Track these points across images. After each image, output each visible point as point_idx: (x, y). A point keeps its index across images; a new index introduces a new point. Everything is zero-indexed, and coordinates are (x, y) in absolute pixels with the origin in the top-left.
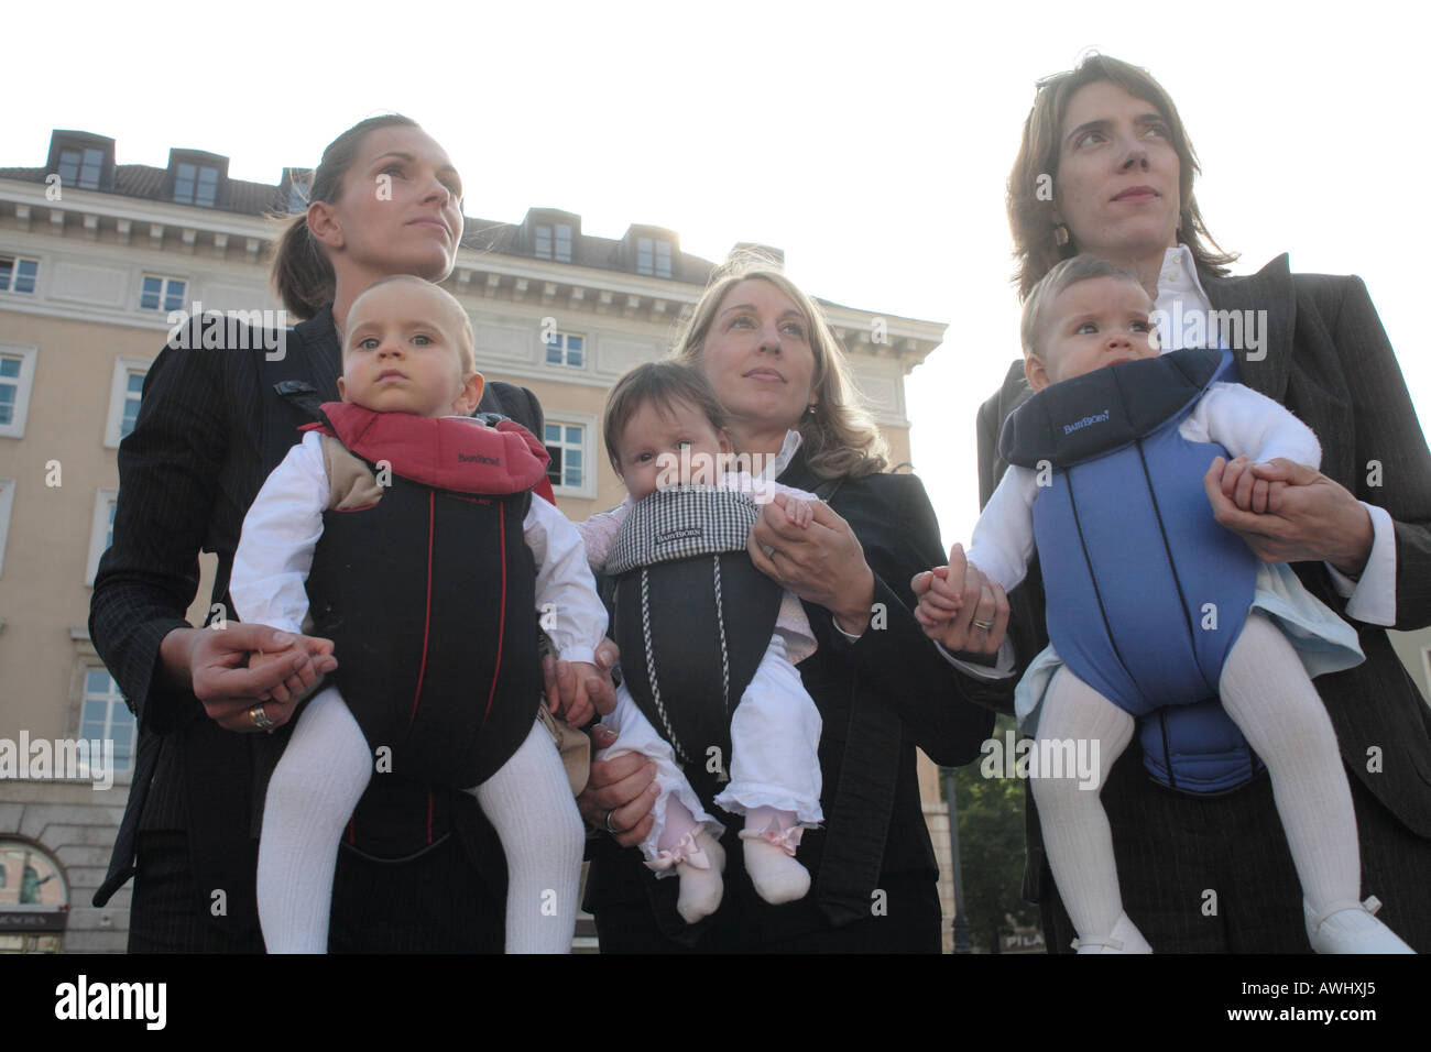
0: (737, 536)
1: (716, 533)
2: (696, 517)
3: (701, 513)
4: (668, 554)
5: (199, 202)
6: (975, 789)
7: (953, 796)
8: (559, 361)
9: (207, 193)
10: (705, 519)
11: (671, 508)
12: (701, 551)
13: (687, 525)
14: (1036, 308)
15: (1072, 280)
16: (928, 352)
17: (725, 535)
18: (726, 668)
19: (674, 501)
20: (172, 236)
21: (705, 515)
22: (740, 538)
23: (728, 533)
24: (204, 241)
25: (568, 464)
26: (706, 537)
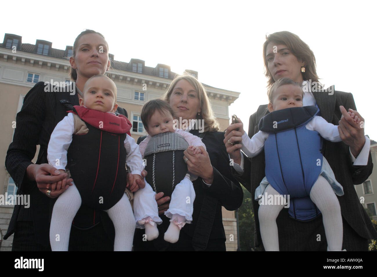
0: (179, 146)
1: (174, 145)
2: (168, 141)
3: (170, 140)
4: (161, 150)
5: (44, 54)
6: (244, 215)
7: (238, 216)
8: (138, 99)
9: (46, 52)
10: (171, 142)
11: (162, 138)
12: (169, 150)
13: (166, 143)
14: (272, 90)
15: (282, 84)
16: (235, 100)
17: (176, 146)
18: (174, 180)
19: (163, 136)
20: (36, 63)
21: (171, 140)
22: (180, 147)
23: (177, 145)
24: (45, 64)
25: (139, 126)
26: (171, 146)
